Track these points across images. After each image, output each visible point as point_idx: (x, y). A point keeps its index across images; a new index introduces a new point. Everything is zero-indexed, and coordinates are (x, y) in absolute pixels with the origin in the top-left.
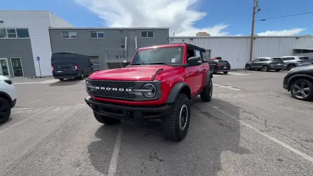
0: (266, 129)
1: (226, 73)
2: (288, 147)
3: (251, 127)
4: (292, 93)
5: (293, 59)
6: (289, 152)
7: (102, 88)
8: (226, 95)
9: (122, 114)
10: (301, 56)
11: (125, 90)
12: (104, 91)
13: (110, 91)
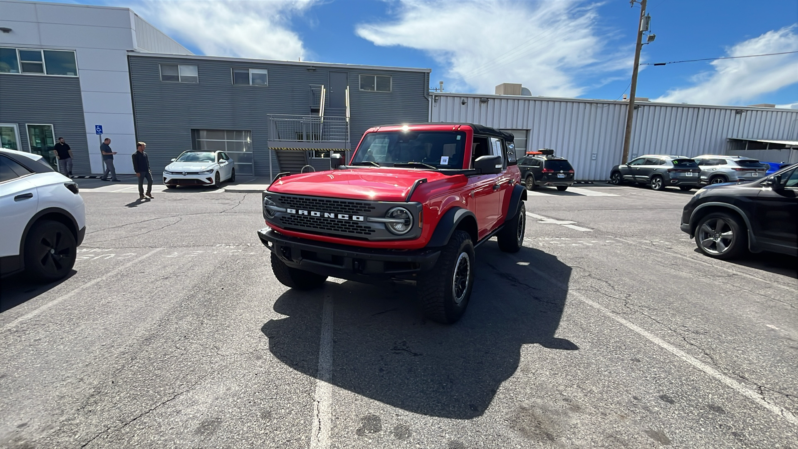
0: (625, 310)
1: (561, 190)
2: (657, 341)
3: (596, 305)
4: (698, 241)
5: (723, 162)
6: (656, 348)
7: (300, 212)
8: (555, 242)
9: (341, 265)
10: (741, 158)
11: (351, 217)
12: (305, 217)
13: (318, 218)
